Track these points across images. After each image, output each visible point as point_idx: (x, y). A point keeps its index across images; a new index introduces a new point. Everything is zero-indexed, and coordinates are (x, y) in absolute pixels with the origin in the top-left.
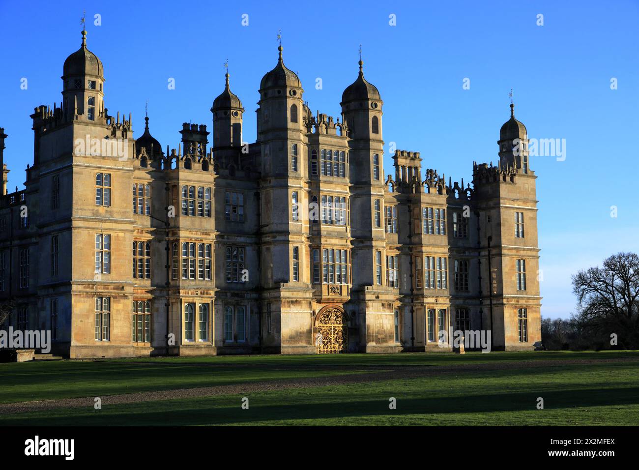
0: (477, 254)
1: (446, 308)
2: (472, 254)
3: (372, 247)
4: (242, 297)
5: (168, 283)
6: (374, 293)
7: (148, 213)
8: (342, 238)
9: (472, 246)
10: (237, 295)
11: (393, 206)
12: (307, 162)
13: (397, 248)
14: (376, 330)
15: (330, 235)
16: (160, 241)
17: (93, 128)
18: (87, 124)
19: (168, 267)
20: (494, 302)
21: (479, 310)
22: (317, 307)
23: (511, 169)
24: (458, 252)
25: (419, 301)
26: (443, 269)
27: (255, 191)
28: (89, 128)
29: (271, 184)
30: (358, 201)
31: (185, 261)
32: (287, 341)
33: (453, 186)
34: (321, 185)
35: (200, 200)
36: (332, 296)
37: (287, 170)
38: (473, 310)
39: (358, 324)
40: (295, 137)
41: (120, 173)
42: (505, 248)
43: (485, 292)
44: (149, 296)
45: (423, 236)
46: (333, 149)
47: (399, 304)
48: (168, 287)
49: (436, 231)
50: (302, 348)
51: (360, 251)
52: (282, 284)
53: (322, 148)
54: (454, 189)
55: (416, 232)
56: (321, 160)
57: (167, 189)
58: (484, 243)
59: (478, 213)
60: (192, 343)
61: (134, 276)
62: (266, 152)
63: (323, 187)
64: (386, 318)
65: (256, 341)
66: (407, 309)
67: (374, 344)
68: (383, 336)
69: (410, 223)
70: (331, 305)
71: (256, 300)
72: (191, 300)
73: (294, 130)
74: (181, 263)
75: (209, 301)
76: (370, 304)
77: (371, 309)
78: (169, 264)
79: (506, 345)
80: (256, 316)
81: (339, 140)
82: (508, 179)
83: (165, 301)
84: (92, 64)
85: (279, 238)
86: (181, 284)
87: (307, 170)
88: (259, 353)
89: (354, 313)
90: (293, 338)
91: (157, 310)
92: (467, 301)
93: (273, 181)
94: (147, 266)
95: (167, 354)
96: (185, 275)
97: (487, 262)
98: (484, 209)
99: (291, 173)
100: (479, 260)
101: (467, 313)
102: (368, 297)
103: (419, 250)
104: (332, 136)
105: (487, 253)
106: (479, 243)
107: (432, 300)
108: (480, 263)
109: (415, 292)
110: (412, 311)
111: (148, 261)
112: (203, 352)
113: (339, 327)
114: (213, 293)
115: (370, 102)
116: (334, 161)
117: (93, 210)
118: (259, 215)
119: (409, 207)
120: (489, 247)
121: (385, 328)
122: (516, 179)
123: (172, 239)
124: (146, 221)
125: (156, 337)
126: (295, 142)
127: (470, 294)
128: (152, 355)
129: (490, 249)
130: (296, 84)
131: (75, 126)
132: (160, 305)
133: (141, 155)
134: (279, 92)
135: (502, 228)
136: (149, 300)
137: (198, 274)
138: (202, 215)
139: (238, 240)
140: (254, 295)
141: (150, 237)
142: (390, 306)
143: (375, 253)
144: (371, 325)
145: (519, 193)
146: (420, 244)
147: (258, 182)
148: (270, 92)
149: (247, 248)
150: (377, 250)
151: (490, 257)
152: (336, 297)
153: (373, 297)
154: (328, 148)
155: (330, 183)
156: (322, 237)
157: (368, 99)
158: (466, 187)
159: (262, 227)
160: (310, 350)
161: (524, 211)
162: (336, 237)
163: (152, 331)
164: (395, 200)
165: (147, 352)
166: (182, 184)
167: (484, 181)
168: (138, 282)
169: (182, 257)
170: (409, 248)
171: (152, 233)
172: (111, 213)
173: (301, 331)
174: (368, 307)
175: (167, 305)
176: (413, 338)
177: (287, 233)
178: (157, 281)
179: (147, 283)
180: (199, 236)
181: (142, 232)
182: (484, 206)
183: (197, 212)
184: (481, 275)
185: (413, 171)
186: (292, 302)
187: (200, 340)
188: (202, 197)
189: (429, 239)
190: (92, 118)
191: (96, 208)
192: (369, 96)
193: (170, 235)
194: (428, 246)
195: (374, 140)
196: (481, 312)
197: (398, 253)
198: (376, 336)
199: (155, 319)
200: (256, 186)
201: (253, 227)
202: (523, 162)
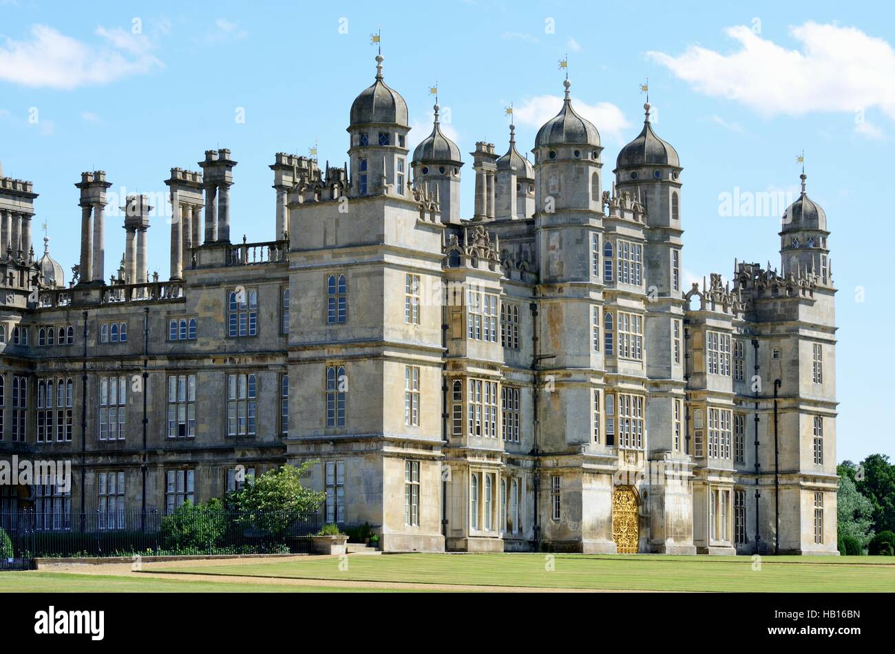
0: (753, 405)
1: (730, 489)
2: (749, 405)
3: (671, 394)
5: (445, 441)
8: (639, 379)
9: (749, 393)
10: (513, 461)
14: (674, 520)
15: (626, 375)
17: (404, 207)
18: (397, 203)
19: (445, 416)
20: (780, 482)
21: (755, 492)
24: (737, 402)
25: (700, 477)
27: (530, 302)
28: (399, 206)
29: (564, 294)
30: (652, 323)
31: (472, 408)
32: (588, 532)
34: (618, 297)
35: (486, 316)
37: (587, 274)
38: (750, 493)
39: (649, 510)
40: (596, 224)
41: (429, 275)
42: (804, 401)
43: (767, 465)
45: (707, 377)
46: (629, 242)
48: (447, 446)
49: (720, 369)
51: (654, 398)
52: (583, 447)
53: (618, 240)
55: (696, 369)
56: (618, 258)
58: (766, 389)
59: (756, 342)
60: (479, 533)
62: (552, 244)
63: (620, 300)
64: (685, 503)
65: (529, 533)
67: (672, 541)
68: (681, 529)
69: (687, 356)
71: (533, 469)
72: (477, 467)
73: (595, 213)
74: (467, 411)
75: (496, 470)
76: (670, 481)
77: (670, 487)
78: (447, 411)
79: (802, 546)
80: (531, 494)
81: (636, 228)
82: (808, 292)
85: (576, 377)
86: (467, 442)
89: (646, 493)
90: (593, 530)
92: (743, 478)
96: (472, 430)
97: (772, 419)
98: (767, 337)
99: (592, 277)
100: (756, 415)
101: (742, 497)
103: (699, 398)
104: (628, 221)
105: (770, 405)
107: (716, 477)
108: (757, 420)
113: (632, 514)
115: (669, 170)
117: (403, 330)
118: (536, 339)
119: (687, 331)
120: (776, 396)
121: (683, 518)
122: (816, 296)
123: (453, 373)
126: (597, 231)
127: (746, 468)
129: (777, 399)
130: (596, 141)
134: (577, 153)
135: (800, 368)
138: (488, 338)
139: (513, 378)
140: (530, 462)
142: (689, 484)
143: (673, 403)
144: (670, 512)
145: (818, 314)
146: (703, 390)
147: (535, 288)
148: (561, 153)
149: (523, 390)
150: (676, 398)
151: (778, 412)
154: (625, 241)
155: (628, 293)
156: (619, 376)
157: (668, 167)
159: (540, 359)
161: (822, 344)
162: (634, 378)
167: (769, 293)
169: (469, 402)
170: (686, 394)
172: (420, 335)
173: (602, 518)
174: (667, 484)
177: (587, 370)
180: (486, 371)
182: (767, 331)
183: (484, 334)
184: (759, 440)
186: (593, 475)
187: (487, 529)
188: (487, 311)
189: (713, 382)
190: (401, 190)
191: (406, 328)
192: (669, 162)
193: (449, 367)
194: (712, 392)
195: (674, 229)
196: (758, 496)
198: (675, 529)
200: (531, 295)
201: (528, 356)
202: (822, 267)
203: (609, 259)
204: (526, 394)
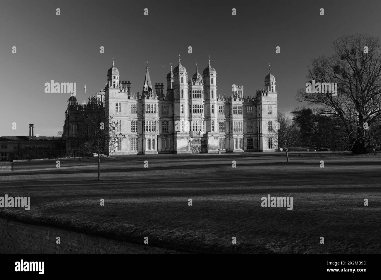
0: (256, 120)
1: (242, 138)
2: (254, 120)
3: (210, 120)
4: (168, 136)
5: (142, 133)
6: (211, 134)
7: (136, 113)
8: (200, 117)
9: (254, 117)
10: (166, 136)
11: (223, 106)
12: (188, 94)
13: (224, 119)
14: (211, 146)
15: (195, 117)
16: (140, 121)
17: (115, 90)
18: (113, 89)
19: (142, 128)
20: (260, 136)
22: (191, 139)
23: (267, 91)
24: (248, 119)
25: (232, 136)
26: (241, 126)
28: (114, 90)
29: (175, 102)
30: (207, 106)
31: (147, 127)
32: (179, 150)
33: (247, 98)
34: (192, 101)
35: (152, 108)
36: (196, 135)
37: (179, 97)
38: (254, 139)
39: (206, 144)
40: (182, 87)
41: (123, 102)
42: (263, 118)
43: (258, 133)
44: (137, 137)
45: (233, 115)
46: (197, 90)
47: (225, 137)
48: (143, 134)
49: (238, 113)
50: (185, 151)
52: (178, 133)
53: (192, 90)
54: (247, 99)
55: (231, 114)
56: (192, 94)
57: (142, 105)
58: (258, 116)
59: (257, 106)
60: (150, 151)
61: (132, 131)
63: (193, 102)
64: (216, 142)
65: (172, 149)
66: (228, 139)
67: (211, 150)
68: (214, 148)
69: (229, 111)
70: (196, 138)
71: (172, 137)
72: (149, 138)
73: (182, 85)
74: (146, 127)
75: (155, 138)
76: (209, 138)
77: (210, 139)
79: (263, 150)
80: (172, 142)
81: (199, 87)
82: (265, 95)
83: (142, 138)
84: (114, 72)
85: (178, 118)
86: (146, 133)
87: (188, 97)
88: (173, 153)
89: (205, 141)
90: (181, 149)
91: (139, 141)
92: (252, 136)
93: (176, 101)
94: (136, 128)
95: (143, 154)
96: (147, 131)
98: (258, 105)
99: (181, 98)
101: (252, 139)
102: (209, 136)
103: (232, 120)
104: (196, 86)
106: (257, 116)
107: (237, 136)
108: (257, 123)
109: (231, 133)
110: (230, 139)
111: (136, 127)
112: (153, 153)
113: (200, 145)
114: (156, 136)
115: (210, 74)
116: (197, 94)
118: (173, 111)
119: (229, 106)
120: (259, 117)
121: (215, 145)
122: (268, 95)
124: (136, 115)
125: (139, 149)
126: (182, 89)
127: (253, 133)
128: (138, 154)
130: (183, 71)
131: (109, 90)
132: (140, 139)
133: (134, 96)
134: (177, 73)
135: (262, 111)
136: (137, 138)
137: (151, 130)
138: (153, 113)
139: (166, 119)
140: (172, 136)
141: (137, 120)
142: (217, 138)
143: (211, 122)
144: (210, 144)
145: (270, 99)
146: (232, 118)
147: (173, 101)
149: (169, 122)
150: (212, 121)
151: (260, 121)
152: (198, 136)
153: (211, 136)
154: (195, 90)
155: (196, 100)
156: (193, 117)
157: (209, 73)
158: (252, 98)
159: (174, 115)
160: (187, 152)
161: (272, 105)
162: (198, 117)
163: (138, 148)
164: (224, 104)
165: (136, 153)
166: (146, 104)
168: (133, 133)
169: (146, 125)
170: (229, 119)
171: (137, 118)
172: (121, 114)
173: (184, 146)
174: (209, 139)
175: (142, 140)
176: (230, 148)
177: (179, 117)
178: (139, 132)
179: (136, 133)
180: (152, 119)
181: (134, 118)
183: (151, 112)
184: (258, 127)
185: (240, 92)
186: (181, 138)
187: (153, 150)
188: (152, 107)
189: (235, 116)
190: (114, 87)
191: (116, 113)
192: (210, 72)
193: (143, 119)
194: (234, 118)
195: (211, 86)
196: (257, 139)
197: (225, 121)
198: (212, 148)
199: (139, 144)
200: (172, 103)
201: (171, 115)
202: (271, 89)
203: (190, 94)
204: (170, 123)
